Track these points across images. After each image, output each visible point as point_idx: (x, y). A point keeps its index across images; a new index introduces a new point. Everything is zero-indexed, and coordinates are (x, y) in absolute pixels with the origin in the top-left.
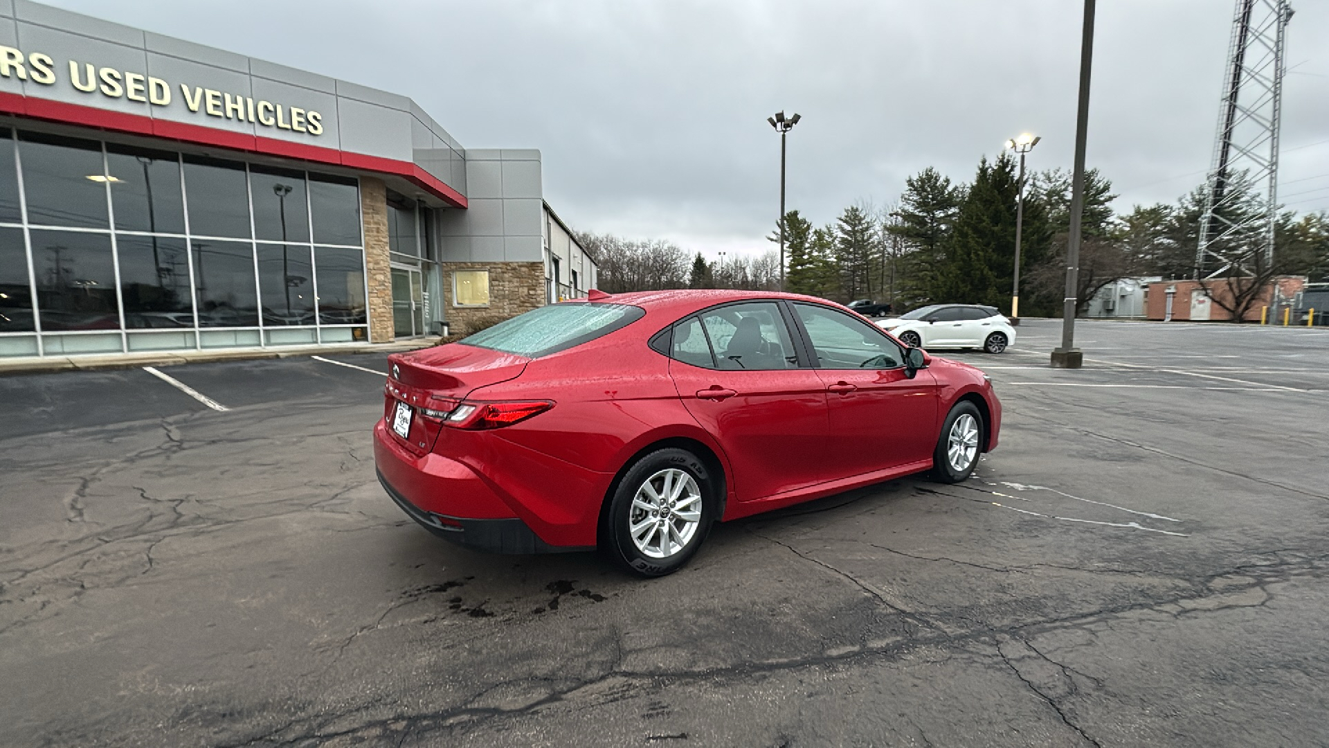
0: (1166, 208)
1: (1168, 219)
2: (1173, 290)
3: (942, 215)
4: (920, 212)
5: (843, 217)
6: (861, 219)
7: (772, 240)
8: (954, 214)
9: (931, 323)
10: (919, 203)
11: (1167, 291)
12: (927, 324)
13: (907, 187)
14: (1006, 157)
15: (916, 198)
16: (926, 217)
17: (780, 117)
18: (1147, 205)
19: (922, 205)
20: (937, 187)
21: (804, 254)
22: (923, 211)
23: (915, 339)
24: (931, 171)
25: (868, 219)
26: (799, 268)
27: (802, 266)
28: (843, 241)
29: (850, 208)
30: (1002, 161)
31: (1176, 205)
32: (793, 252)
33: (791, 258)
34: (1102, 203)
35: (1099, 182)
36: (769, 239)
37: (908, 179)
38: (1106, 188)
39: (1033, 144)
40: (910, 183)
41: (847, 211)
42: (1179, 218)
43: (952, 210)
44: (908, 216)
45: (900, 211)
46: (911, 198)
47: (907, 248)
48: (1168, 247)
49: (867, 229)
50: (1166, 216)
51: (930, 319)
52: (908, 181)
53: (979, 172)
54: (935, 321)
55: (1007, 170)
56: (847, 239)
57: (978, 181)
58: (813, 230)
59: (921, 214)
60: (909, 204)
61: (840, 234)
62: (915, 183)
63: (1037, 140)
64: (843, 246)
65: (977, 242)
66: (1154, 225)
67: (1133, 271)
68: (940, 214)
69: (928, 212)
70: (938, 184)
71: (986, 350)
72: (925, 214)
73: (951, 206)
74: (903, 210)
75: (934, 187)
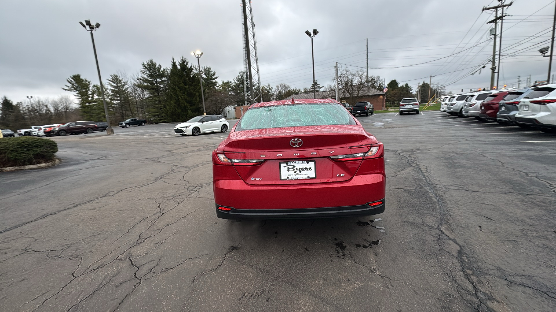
0: (230, 82)
1: (232, 86)
2: (242, 109)
3: (160, 80)
4: (150, 79)
5: (110, 79)
6: (120, 81)
7: (66, 90)
8: (165, 81)
9: (203, 123)
10: (150, 75)
11: (241, 109)
12: (201, 123)
13: (143, 67)
14: (184, 58)
15: (148, 72)
16: (153, 81)
17: (88, 23)
18: (225, 81)
19: (151, 76)
20: (156, 69)
21: (89, 97)
22: (152, 78)
23: (198, 130)
24: (152, 61)
25: (124, 81)
26: (87, 104)
27: (89, 103)
28: (112, 91)
29: (113, 75)
30: (183, 60)
31: (233, 82)
32: (82, 96)
33: (81, 100)
34: (214, 79)
35: (212, 71)
36: (64, 89)
37: (143, 63)
38: (214, 74)
39: (201, 55)
40: (144, 65)
41: (111, 76)
42: (234, 86)
43: (164, 79)
44: (145, 80)
45: (141, 78)
46: (145, 72)
47: (147, 94)
48: (233, 95)
49: (124, 85)
50: (231, 85)
51: (202, 121)
52: (143, 65)
53: (172, 64)
54: (204, 122)
55: (185, 64)
56: (114, 90)
57: (172, 67)
58: (92, 85)
59: (151, 80)
60: (145, 75)
61: (109, 87)
62: (146, 66)
63: (202, 53)
64: (113, 94)
65: (180, 92)
66: (228, 88)
67: (230, 104)
68: (159, 80)
69: (154, 79)
70: (156, 67)
71: (222, 131)
72: (153, 80)
73: (163, 77)
74: (143, 78)
75: (155, 68)
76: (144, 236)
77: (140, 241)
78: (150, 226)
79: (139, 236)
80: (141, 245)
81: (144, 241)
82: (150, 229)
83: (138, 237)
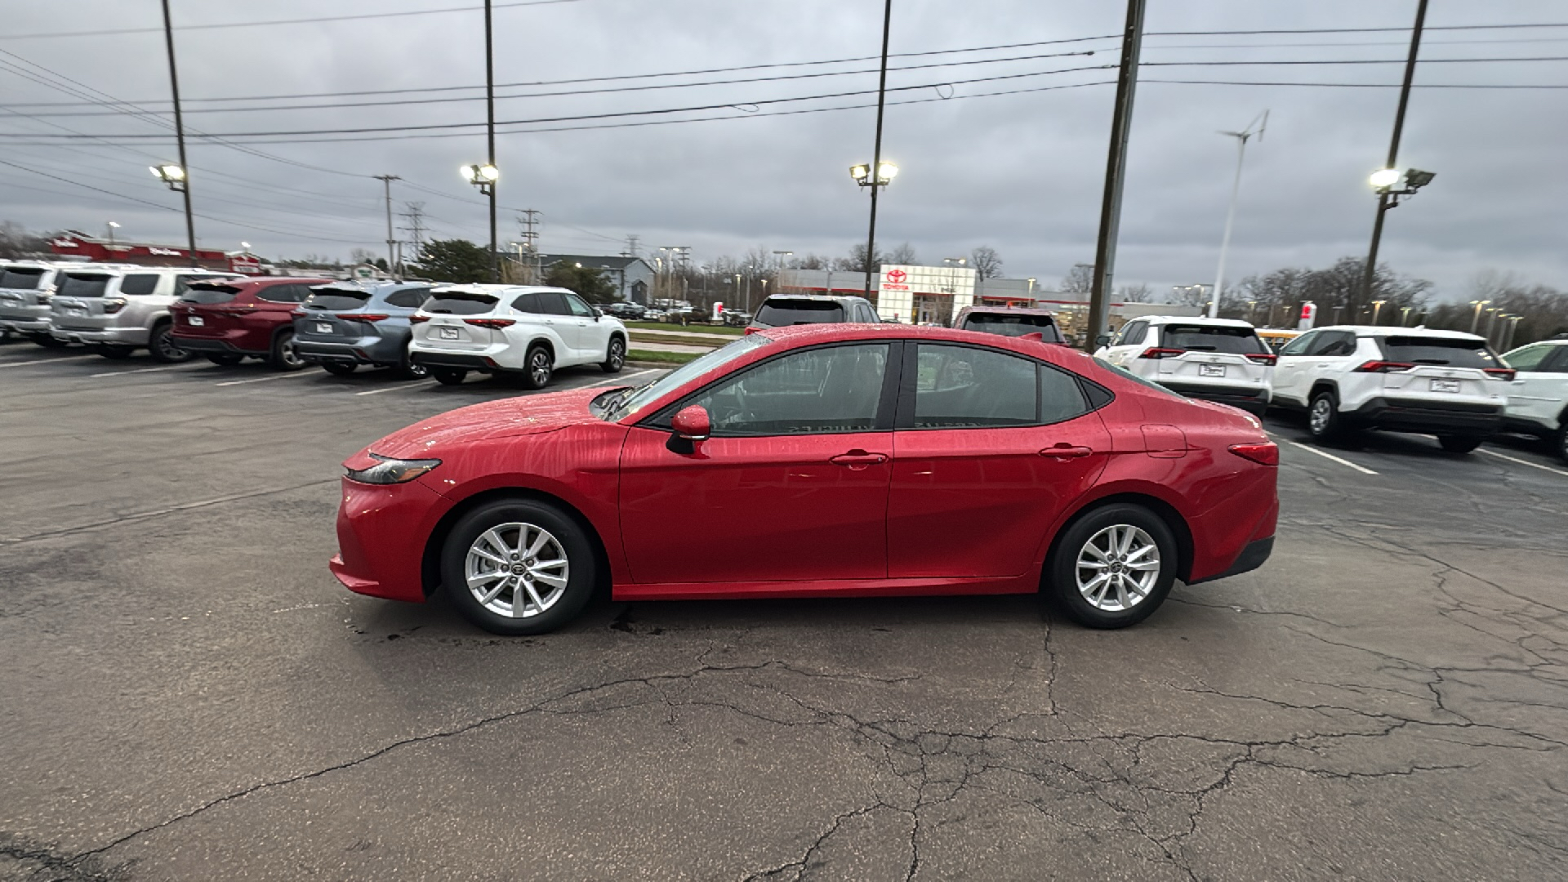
76: (1372, 724)
77: (1396, 722)
78: (1332, 739)
79: (1387, 731)
80: (1397, 712)
81: (1384, 715)
82: (1342, 732)
83: (1393, 732)
